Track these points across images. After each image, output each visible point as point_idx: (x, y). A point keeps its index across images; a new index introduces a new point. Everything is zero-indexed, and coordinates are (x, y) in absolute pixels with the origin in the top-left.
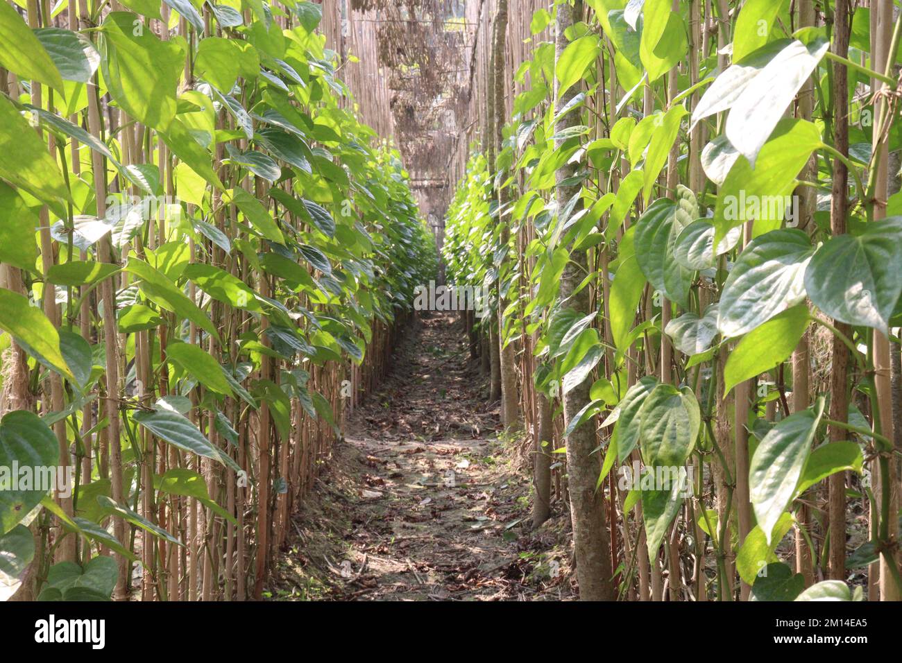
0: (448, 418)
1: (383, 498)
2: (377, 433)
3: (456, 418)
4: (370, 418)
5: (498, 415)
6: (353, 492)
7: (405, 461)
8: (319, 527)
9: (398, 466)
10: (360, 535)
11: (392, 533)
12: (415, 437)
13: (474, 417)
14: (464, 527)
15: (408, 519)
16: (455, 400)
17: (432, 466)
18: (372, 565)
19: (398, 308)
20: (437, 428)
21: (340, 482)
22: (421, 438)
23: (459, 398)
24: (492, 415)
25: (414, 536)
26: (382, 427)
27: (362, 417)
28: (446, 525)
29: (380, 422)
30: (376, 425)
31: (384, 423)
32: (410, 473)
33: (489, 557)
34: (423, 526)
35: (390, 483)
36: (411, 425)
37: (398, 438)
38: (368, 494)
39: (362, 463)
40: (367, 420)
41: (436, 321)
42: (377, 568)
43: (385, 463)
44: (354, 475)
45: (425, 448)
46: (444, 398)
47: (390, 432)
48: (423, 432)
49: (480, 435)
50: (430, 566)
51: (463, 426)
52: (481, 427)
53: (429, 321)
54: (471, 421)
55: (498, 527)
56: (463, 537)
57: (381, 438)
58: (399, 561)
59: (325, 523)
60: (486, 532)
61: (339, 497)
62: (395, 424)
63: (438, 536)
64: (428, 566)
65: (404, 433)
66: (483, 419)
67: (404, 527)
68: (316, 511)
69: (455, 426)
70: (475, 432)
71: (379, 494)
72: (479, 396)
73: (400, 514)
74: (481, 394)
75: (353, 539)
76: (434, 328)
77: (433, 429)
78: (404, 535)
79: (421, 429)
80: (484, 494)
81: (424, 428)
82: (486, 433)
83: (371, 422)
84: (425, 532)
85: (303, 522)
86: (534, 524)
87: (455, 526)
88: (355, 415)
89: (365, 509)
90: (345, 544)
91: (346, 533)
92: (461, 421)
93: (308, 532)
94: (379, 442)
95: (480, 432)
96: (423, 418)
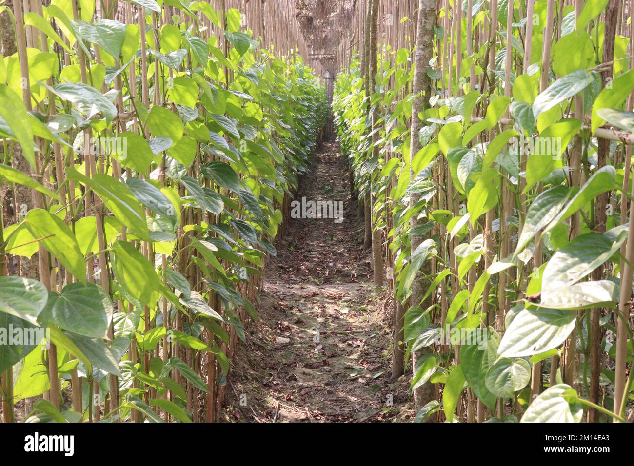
0: (335, 265)
1: (291, 344)
2: (286, 276)
3: (340, 265)
4: (281, 265)
5: (369, 263)
6: (269, 338)
7: (305, 305)
8: (247, 379)
9: (300, 311)
10: (275, 382)
11: (296, 380)
12: (312, 280)
13: (353, 264)
14: (345, 376)
15: (307, 366)
16: (340, 242)
17: (324, 311)
18: (283, 412)
19: (301, 176)
20: (327, 273)
21: (261, 332)
22: (316, 280)
23: (342, 241)
24: (365, 263)
25: (311, 383)
26: (289, 272)
27: (275, 265)
28: (332, 373)
29: (288, 268)
30: (285, 270)
31: (291, 269)
32: (309, 318)
33: (362, 407)
34: (316, 373)
35: (295, 328)
36: (309, 270)
37: (301, 280)
38: (281, 340)
39: (276, 308)
40: (279, 266)
41: (327, 155)
42: (286, 415)
43: (291, 308)
44: (270, 322)
45: (318, 292)
46: (332, 240)
47: (295, 275)
48: (317, 276)
49: (357, 278)
50: (322, 415)
51: (345, 271)
52: (357, 272)
53: (322, 155)
54: (350, 268)
55: (368, 376)
56: (344, 385)
57: (288, 281)
58: (300, 409)
59: (251, 375)
60: (360, 380)
61: (260, 346)
62: (298, 269)
63: (327, 384)
64: (320, 414)
65: (304, 276)
66: (359, 266)
67: (304, 373)
68: (245, 365)
69: (339, 271)
70: (353, 276)
71: (287, 340)
72: (357, 240)
73: (301, 361)
74: (357, 239)
75: (270, 386)
76: (326, 163)
77: (324, 274)
78: (304, 381)
79: (316, 274)
80: (359, 343)
81: (318, 273)
82: (361, 276)
83: (282, 268)
84: (317, 379)
85: (236, 376)
86: (392, 376)
87: (338, 374)
88: (271, 263)
89: (278, 354)
90: (265, 392)
91: (265, 382)
92: (344, 267)
93: (240, 385)
94: (287, 286)
95: (357, 276)
96: (318, 265)
